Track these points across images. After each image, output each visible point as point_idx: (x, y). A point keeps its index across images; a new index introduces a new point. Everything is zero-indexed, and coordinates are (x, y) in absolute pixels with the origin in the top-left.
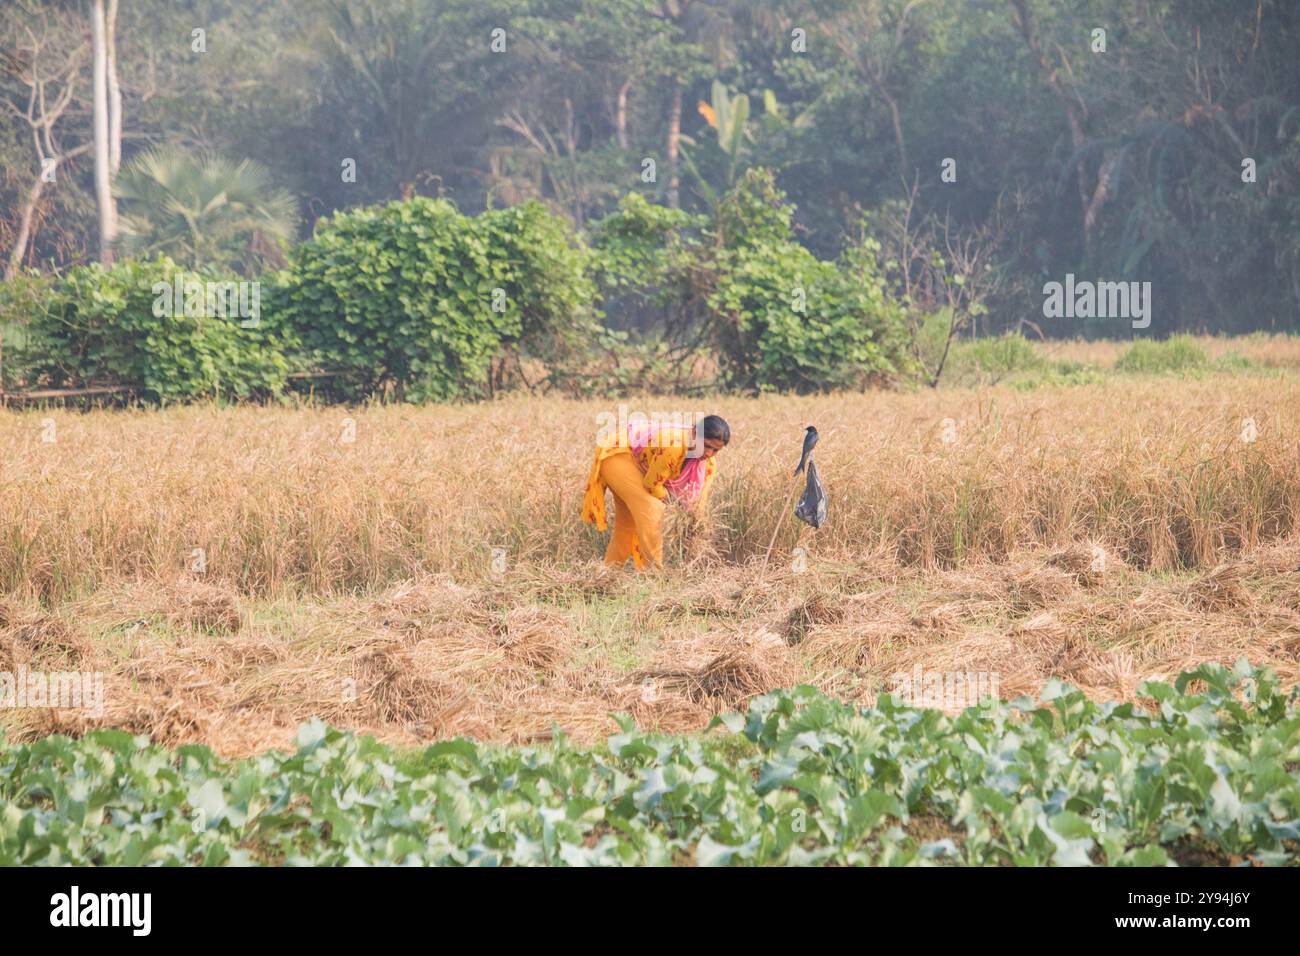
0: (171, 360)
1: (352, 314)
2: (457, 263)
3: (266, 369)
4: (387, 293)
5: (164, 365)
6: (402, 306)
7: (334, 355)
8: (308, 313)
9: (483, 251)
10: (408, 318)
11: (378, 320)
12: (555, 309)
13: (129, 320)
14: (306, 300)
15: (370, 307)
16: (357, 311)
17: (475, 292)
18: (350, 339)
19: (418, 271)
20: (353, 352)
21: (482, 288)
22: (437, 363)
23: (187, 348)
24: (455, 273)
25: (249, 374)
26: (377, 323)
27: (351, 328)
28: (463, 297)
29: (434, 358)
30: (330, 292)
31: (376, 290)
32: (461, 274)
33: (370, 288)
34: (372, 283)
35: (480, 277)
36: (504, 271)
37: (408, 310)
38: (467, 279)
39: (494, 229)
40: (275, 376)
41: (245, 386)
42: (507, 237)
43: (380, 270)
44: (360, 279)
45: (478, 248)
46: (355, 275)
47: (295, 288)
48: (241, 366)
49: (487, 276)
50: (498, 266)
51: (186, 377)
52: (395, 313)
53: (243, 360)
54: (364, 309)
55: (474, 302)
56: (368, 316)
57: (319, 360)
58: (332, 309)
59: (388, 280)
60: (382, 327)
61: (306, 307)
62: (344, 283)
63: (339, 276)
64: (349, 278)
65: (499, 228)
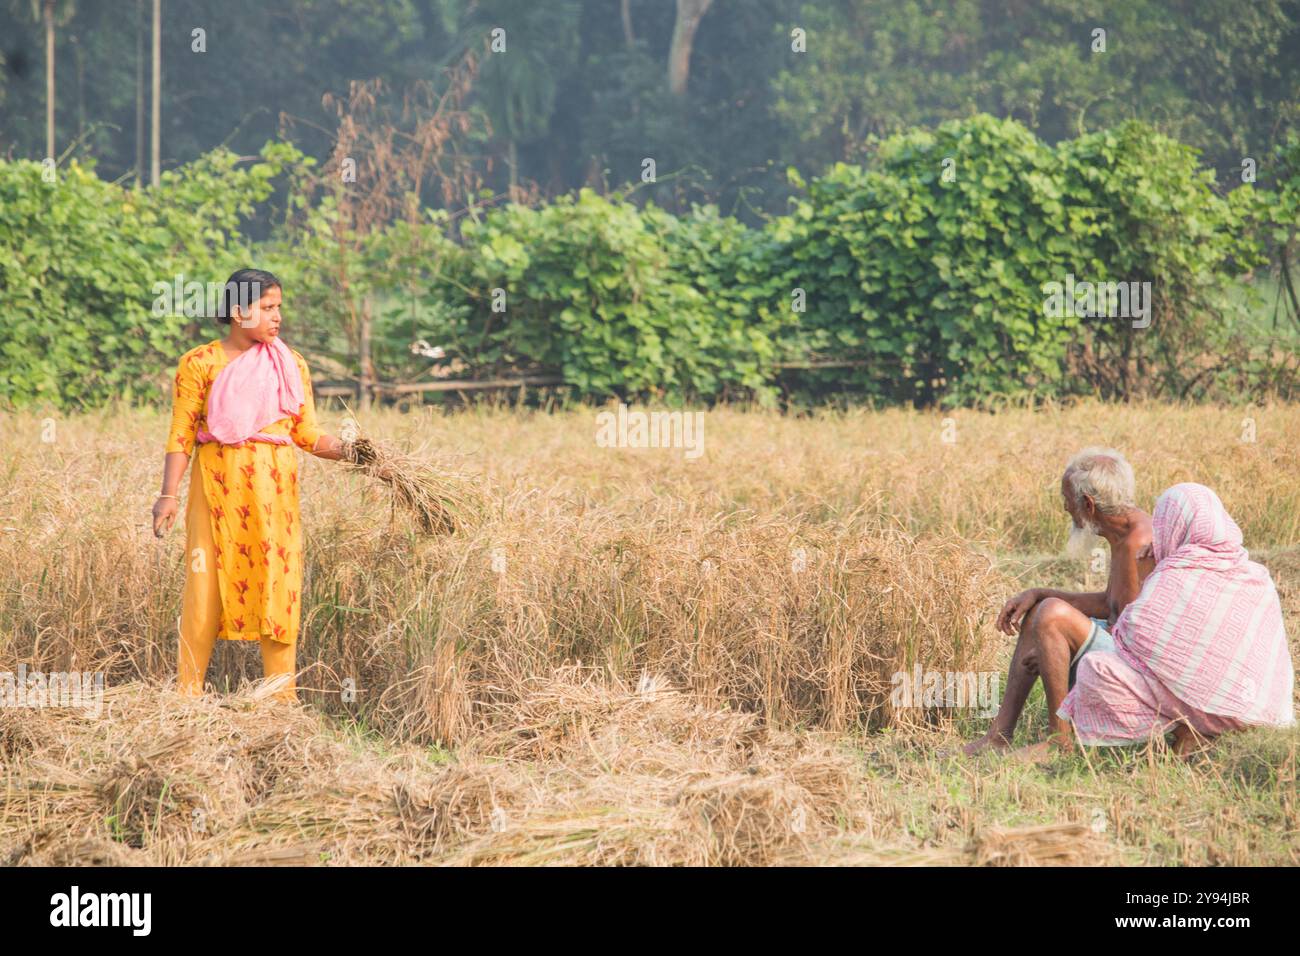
0: (601, 342)
1: (870, 280)
2: (1016, 210)
3: (743, 357)
4: (918, 251)
5: (588, 349)
6: (936, 270)
7: (848, 338)
8: (815, 277)
9: (1055, 195)
10: (944, 287)
11: (909, 289)
12: (1166, 276)
13: (541, 285)
14: (813, 259)
15: (895, 270)
16: (876, 274)
17: (1044, 252)
18: (869, 315)
19: (959, 221)
20: (872, 333)
21: (1053, 246)
22: (986, 351)
23: (620, 325)
24: (1015, 225)
25: (718, 362)
26: (905, 293)
27: (872, 301)
28: (1023, 257)
29: (981, 342)
30: (842, 248)
31: (904, 246)
32: (1024, 226)
33: (896, 243)
34: (899, 238)
35: (1051, 232)
36: (1088, 221)
37: (944, 276)
38: (1033, 233)
39: (1076, 163)
40: (753, 366)
41: (711, 378)
42: (1092, 173)
43: (911, 219)
44: (880, 231)
45: (1046, 189)
46: (876, 225)
47: (799, 243)
48: (709, 351)
49: (1061, 229)
50: (1078, 215)
51: (621, 365)
52: (930, 279)
53: (716, 342)
54: (887, 275)
55: (1041, 265)
56: (893, 284)
57: (823, 343)
58: (845, 273)
59: (921, 233)
60: (913, 299)
61: (813, 269)
62: (860, 236)
63: (856, 226)
64: (869, 230)
65: (1082, 161)
